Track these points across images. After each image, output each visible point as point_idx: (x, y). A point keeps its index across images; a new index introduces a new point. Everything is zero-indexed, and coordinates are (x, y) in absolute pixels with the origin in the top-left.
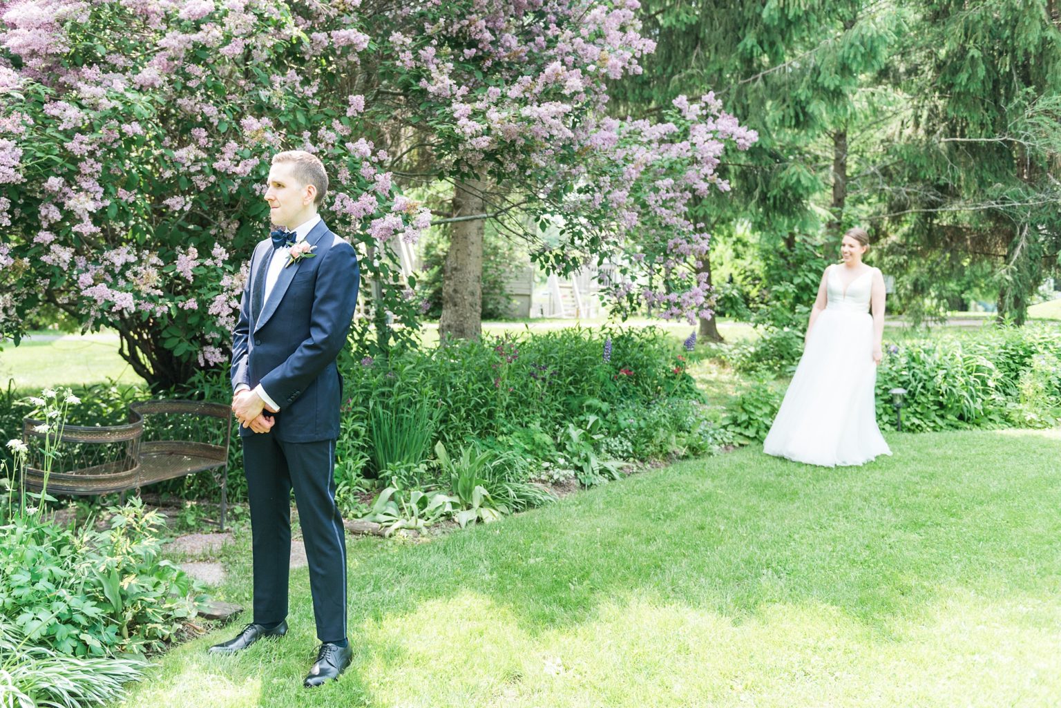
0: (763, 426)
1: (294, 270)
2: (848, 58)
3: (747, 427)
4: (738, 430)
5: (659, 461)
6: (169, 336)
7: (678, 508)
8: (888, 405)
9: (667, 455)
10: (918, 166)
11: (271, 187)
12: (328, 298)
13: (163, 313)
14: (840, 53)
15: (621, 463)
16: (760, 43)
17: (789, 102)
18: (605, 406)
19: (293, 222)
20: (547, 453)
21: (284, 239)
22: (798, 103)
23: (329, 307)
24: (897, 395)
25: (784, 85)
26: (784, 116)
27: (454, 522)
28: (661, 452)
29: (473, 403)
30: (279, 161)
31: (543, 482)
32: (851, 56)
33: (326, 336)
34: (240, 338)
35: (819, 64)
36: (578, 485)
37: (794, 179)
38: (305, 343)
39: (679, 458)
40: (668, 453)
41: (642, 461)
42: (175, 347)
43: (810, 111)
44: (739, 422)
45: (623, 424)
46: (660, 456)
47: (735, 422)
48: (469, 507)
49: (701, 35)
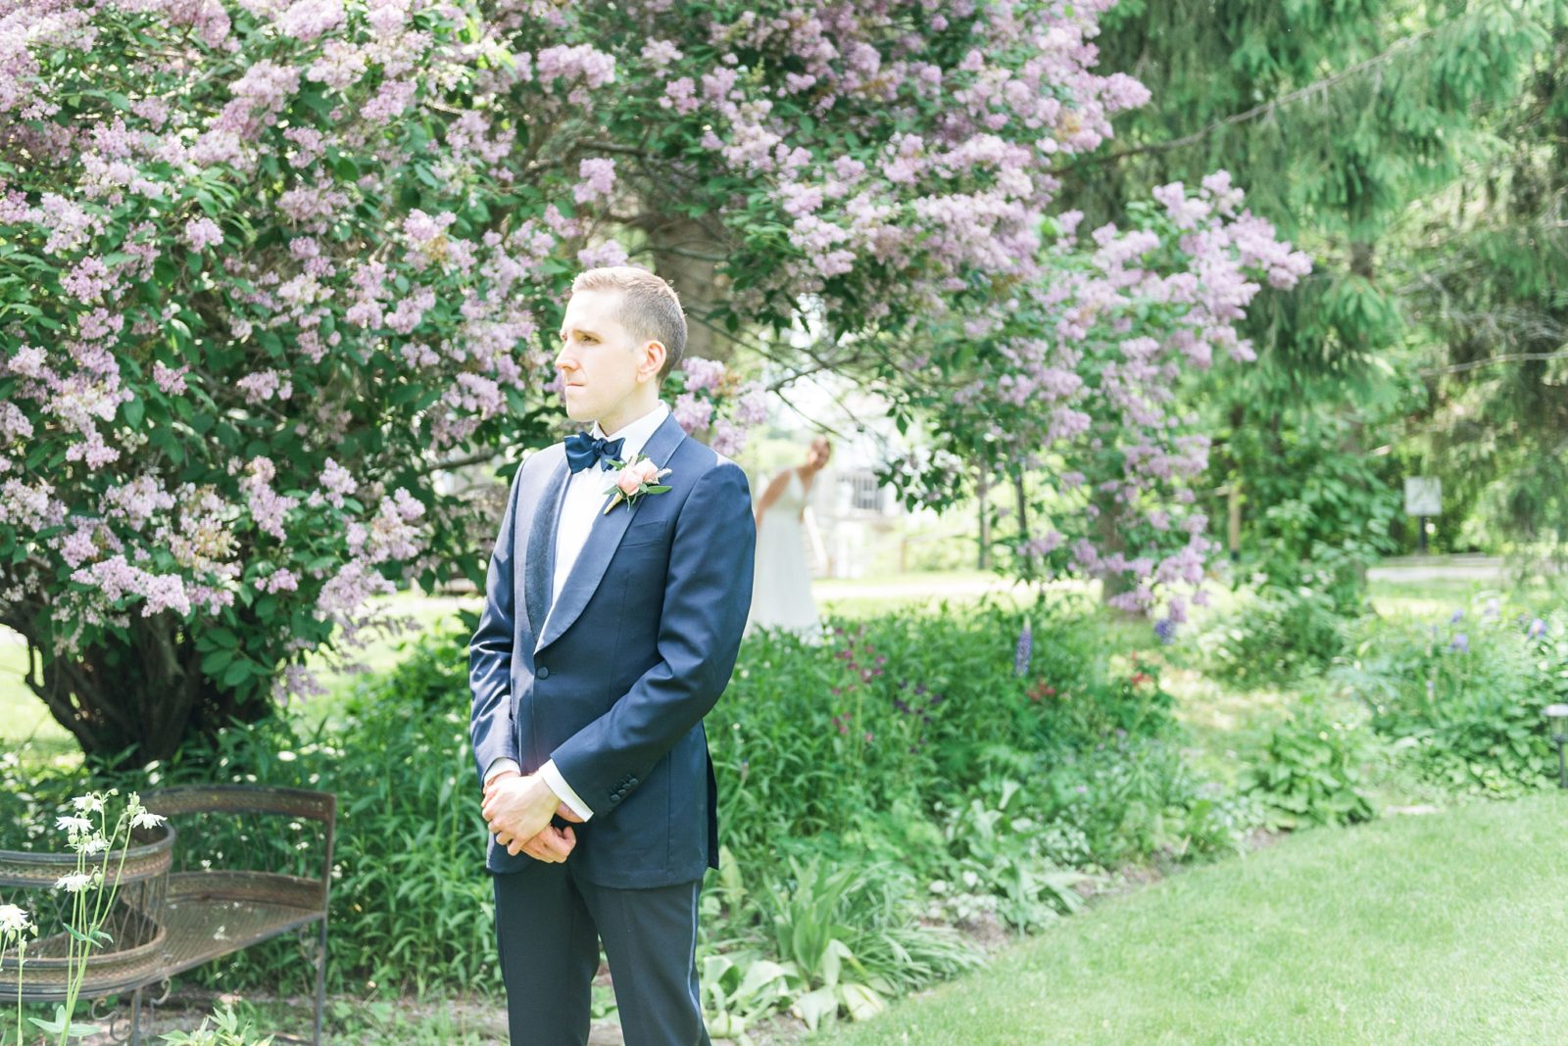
0: (1318, 789)
1: (623, 519)
2: (1455, 75)
3: (1288, 792)
4: (1272, 798)
5: (1139, 868)
6: (210, 648)
7: (1236, 968)
8: (1538, 738)
9: (1151, 855)
10: (1517, 273)
11: (570, 342)
12: (701, 580)
13: (224, 607)
14: (1438, 65)
15: (1072, 875)
16: (1274, 52)
17: (1332, 157)
18: (1023, 761)
19: (612, 414)
20: (934, 862)
21: (591, 451)
22: (1354, 158)
23: (703, 600)
24: (1556, 718)
25: (1321, 124)
26: (1325, 186)
27: (794, 1017)
28: (1140, 849)
29: (781, 765)
30: (590, 286)
31: (938, 922)
32: (1463, 71)
33: (696, 662)
34: (490, 660)
35: (1393, 84)
36: (1003, 925)
37: (1351, 306)
38: (650, 675)
39: (1174, 860)
40: (1154, 852)
41: (1109, 868)
42: (224, 671)
43: (1377, 175)
44: (1272, 782)
45: (1065, 796)
46: (1140, 857)
47: (1264, 783)
48: (816, 985)
49: (1151, 34)
